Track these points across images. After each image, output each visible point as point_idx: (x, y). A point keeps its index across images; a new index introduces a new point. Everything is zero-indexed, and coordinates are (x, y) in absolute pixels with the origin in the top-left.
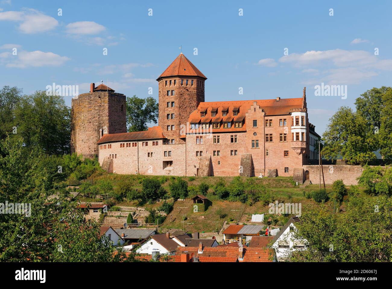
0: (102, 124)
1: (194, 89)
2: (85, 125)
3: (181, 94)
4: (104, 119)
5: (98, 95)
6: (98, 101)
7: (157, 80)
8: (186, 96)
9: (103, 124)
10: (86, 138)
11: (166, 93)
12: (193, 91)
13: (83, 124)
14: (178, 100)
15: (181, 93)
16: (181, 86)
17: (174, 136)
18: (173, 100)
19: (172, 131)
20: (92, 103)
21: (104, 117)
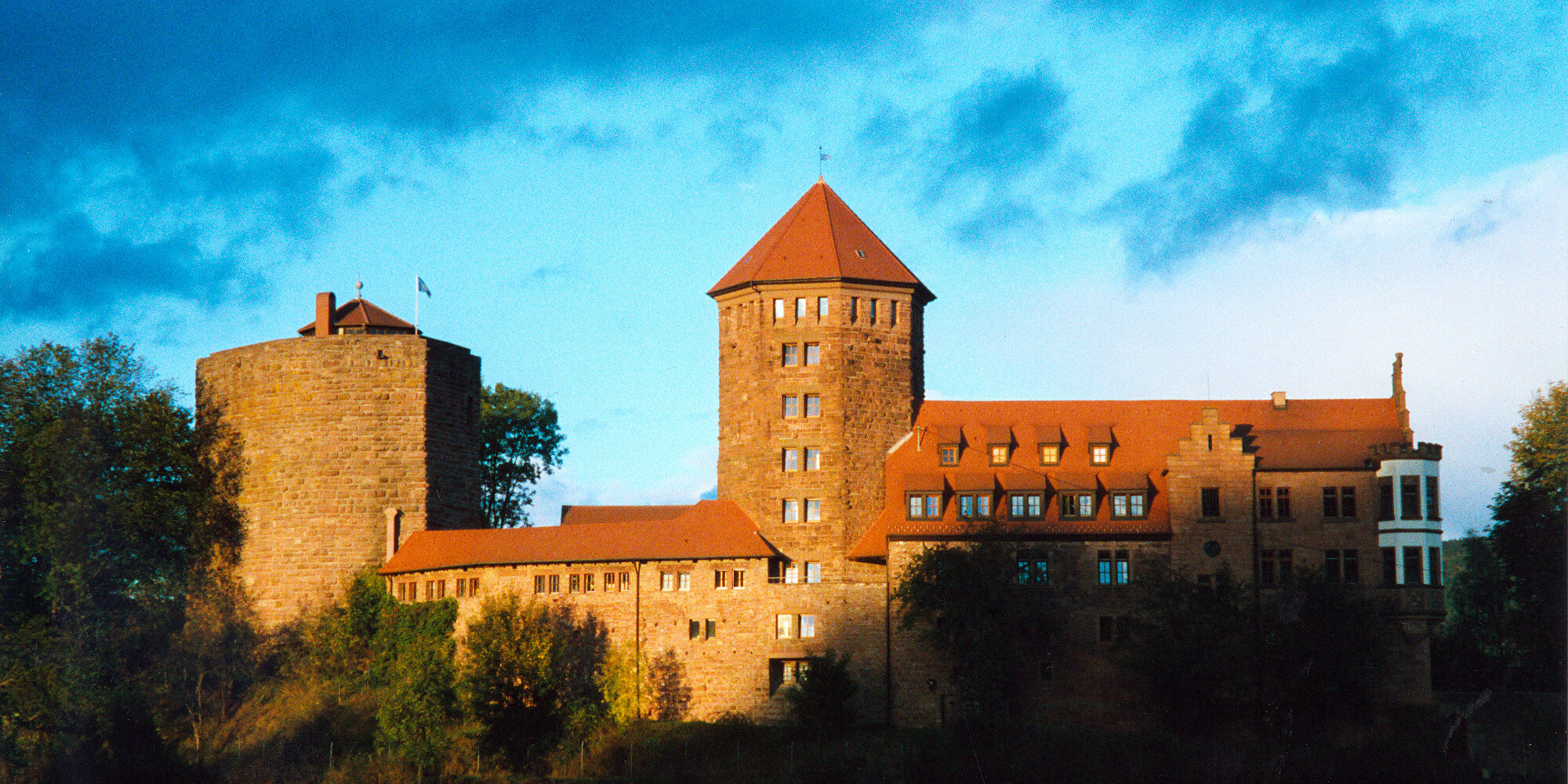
0: (394, 480)
1: (900, 341)
2: (301, 482)
3: (852, 362)
4: (404, 457)
5: (375, 349)
6: (374, 374)
7: (709, 294)
8: (873, 372)
9: (400, 485)
10: (313, 547)
11: (778, 353)
12: (898, 347)
13: (294, 480)
14: (837, 386)
15: (852, 356)
16: (849, 325)
17: (819, 548)
18: (811, 384)
19: (806, 524)
20: (343, 384)
21: (404, 449)
